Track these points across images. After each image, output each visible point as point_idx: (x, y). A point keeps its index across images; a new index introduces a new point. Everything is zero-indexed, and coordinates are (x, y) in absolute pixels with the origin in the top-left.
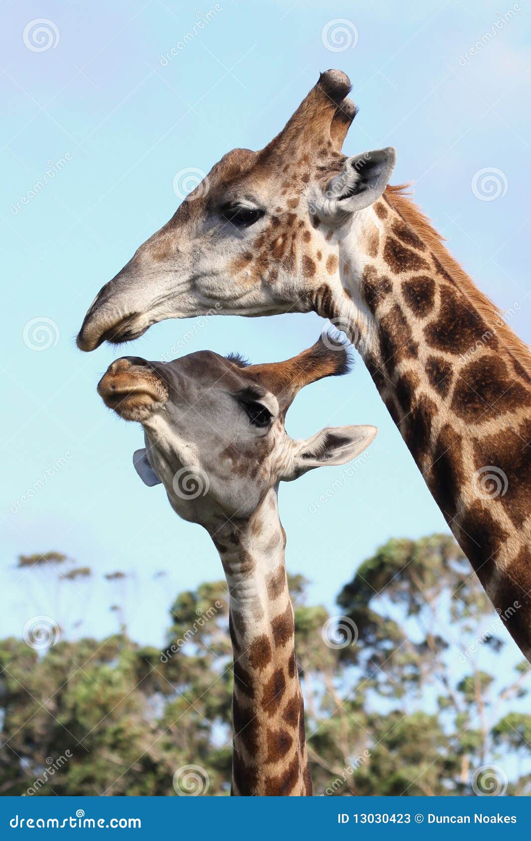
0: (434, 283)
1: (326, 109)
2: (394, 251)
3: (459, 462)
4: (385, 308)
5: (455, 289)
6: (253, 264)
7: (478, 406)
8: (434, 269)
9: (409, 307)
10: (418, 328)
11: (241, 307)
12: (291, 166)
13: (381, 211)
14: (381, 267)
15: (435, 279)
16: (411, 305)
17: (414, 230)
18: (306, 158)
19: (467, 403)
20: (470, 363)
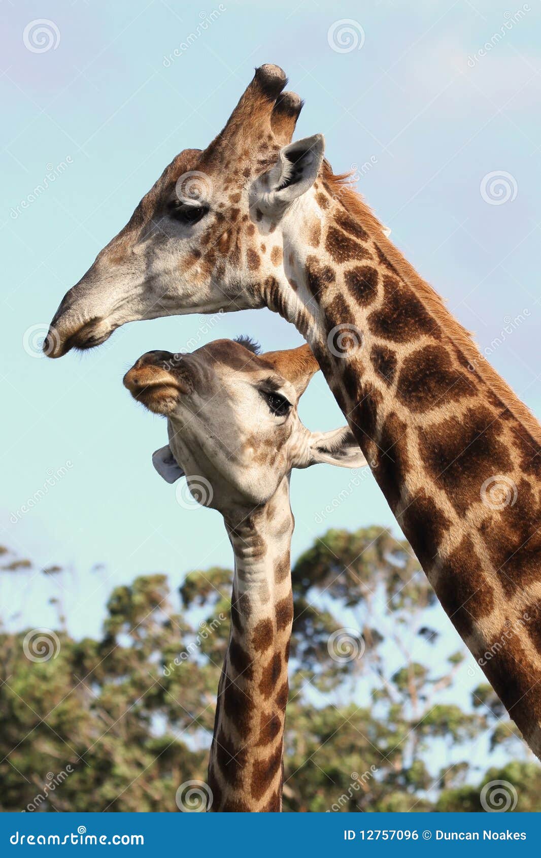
0: (378, 273)
1: (263, 103)
2: (337, 239)
3: (404, 450)
4: (328, 297)
5: (398, 279)
6: (201, 261)
7: (422, 395)
8: (377, 259)
9: (353, 296)
10: (361, 315)
11: (195, 305)
12: (232, 162)
13: (322, 201)
14: (323, 258)
15: (377, 269)
16: (355, 294)
17: (357, 219)
18: (246, 153)
19: (410, 392)
20: (414, 352)
